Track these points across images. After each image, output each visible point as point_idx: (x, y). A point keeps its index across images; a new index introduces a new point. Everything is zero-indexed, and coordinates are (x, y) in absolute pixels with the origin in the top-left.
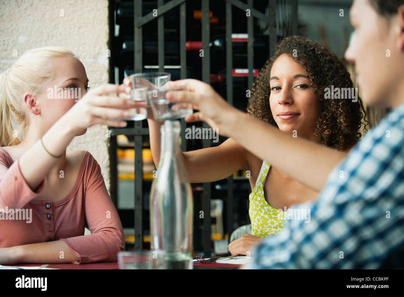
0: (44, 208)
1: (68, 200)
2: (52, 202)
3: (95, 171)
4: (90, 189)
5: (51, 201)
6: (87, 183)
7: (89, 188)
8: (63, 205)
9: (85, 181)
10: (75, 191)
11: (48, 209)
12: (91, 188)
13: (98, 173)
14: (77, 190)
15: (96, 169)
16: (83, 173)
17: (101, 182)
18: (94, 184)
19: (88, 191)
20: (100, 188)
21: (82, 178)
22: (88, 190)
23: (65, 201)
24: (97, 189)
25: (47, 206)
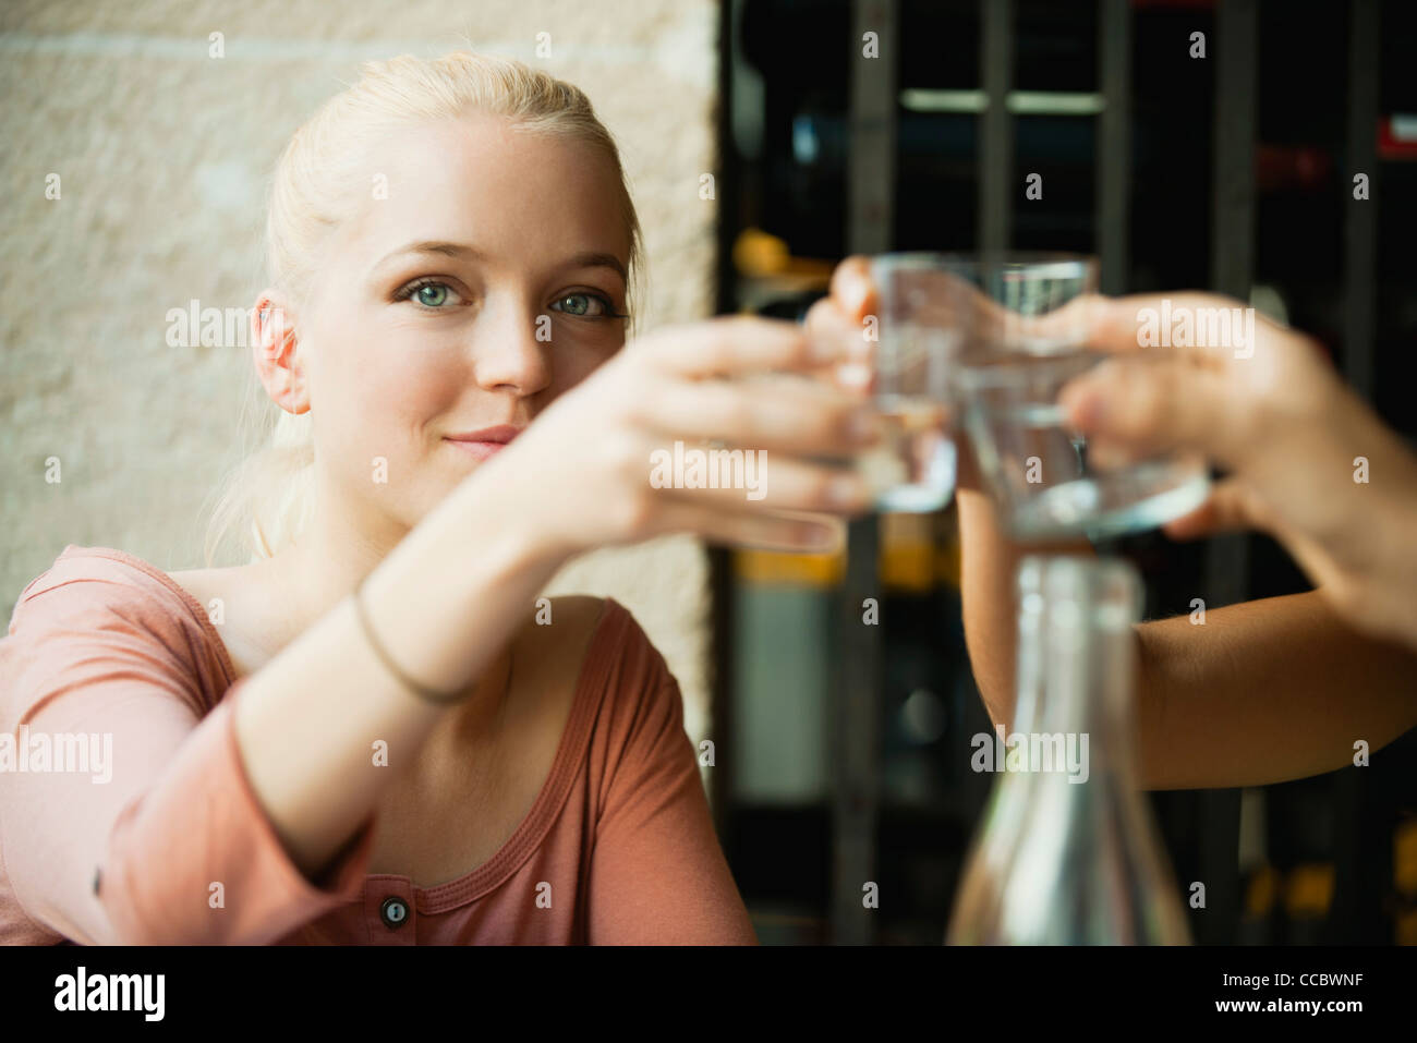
0: (377, 921)
1: (503, 873)
2: (417, 890)
3: (652, 718)
4: (619, 815)
5: (412, 886)
6: (606, 783)
7: (617, 809)
8: (478, 904)
9: (595, 769)
10: (543, 823)
11: (392, 926)
12: (624, 809)
13: (668, 729)
14: (553, 820)
15: (661, 706)
16: (591, 724)
17: (681, 779)
18: (645, 788)
19: (609, 828)
20: (672, 814)
21: (579, 752)
22: (607, 822)
23: (484, 880)
24: (656, 813)
25: (391, 912)
